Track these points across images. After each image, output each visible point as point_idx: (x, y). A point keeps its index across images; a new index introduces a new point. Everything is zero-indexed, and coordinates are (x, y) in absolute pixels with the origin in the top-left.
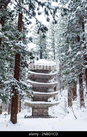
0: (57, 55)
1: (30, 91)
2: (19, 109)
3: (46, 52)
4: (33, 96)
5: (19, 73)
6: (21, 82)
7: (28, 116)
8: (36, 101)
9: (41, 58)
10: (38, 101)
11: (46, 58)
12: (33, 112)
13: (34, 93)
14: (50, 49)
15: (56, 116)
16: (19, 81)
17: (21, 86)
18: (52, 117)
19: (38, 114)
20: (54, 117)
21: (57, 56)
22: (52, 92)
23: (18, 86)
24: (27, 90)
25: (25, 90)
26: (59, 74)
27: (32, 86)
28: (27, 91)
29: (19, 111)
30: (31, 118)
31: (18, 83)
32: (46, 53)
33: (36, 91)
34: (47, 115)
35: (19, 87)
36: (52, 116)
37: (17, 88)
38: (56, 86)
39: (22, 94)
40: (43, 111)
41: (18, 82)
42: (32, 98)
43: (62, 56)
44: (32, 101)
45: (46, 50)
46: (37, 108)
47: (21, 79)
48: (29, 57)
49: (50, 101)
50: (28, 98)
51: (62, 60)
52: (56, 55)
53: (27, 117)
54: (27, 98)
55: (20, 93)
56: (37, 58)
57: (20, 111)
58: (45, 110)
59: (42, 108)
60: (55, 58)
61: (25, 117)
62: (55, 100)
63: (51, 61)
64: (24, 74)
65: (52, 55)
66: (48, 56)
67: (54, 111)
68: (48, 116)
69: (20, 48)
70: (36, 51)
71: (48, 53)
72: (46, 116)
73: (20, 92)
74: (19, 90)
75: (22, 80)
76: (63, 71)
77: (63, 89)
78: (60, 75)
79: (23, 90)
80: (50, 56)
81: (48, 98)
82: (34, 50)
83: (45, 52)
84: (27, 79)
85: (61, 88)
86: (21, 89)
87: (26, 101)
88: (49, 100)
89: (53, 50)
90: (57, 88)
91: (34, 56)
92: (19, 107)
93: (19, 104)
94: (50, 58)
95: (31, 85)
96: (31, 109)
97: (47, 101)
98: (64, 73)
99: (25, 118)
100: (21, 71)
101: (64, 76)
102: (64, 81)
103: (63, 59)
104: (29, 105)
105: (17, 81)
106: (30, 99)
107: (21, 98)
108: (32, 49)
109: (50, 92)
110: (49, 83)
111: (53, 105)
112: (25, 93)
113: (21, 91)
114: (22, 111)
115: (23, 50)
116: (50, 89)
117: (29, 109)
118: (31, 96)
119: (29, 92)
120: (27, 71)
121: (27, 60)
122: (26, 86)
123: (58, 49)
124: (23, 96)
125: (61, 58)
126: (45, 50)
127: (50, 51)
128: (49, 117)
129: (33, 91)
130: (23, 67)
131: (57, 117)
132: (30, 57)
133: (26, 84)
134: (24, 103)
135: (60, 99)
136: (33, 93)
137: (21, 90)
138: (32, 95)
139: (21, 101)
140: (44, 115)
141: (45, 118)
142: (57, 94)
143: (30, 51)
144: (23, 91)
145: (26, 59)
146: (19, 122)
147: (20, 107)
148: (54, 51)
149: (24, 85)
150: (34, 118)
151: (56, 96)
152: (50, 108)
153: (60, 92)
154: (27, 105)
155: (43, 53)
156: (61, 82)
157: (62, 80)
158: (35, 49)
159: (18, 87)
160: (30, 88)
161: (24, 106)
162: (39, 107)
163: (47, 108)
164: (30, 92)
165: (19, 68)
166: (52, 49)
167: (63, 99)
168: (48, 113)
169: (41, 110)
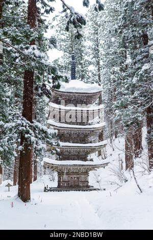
0: (103, 71)
1: (53, 141)
2: (33, 174)
3: (84, 66)
4: (59, 150)
5: (31, 106)
6: (35, 124)
7: (50, 187)
8: (65, 159)
9: (73, 77)
10: (68, 160)
11: (83, 77)
12: (59, 182)
13: (62, 144)
14: (90, 60)
15: (103, 187)
16: (32, 122)
17: (37, 132)
18: (95, 190)
19: (69, 184)
20: (99, 189)
21: (104, 73)
22: (95, 142)
23: (31, 132)
24: (48, 140)
25: (43, 139)
26: (108, 109)
27: (57, 131)
28: (48, 142)
29: (33, 179)
30: (56, 190)
31: (31, 126)
32: (82, 67)
33: (65, 141)
34: (85, 184)
35: (33, 134)
36: (95, 187)
37: (29, 135)
38: (102, 132)
39: (39, 147)
40: (78, 178)
41: (31, 124)
42: (57, 154)
43: (114, 73)
44: (57, 160)
45: (82, 62)
46: (67, 174)
47: (36, 118)
48: (50, 76)
49: (91, 160)
50: (51, 155)
51: (114, 81)
52: (101, 71)
53: (48, 189)
54: (48, 154)
55: (35, 145)
56: (66, 77)
57: (35, 179)
58: (83, 176)
59: (77, 173)
60: (99, 77)
61: (46, 190)
62: (100, 157)
63: (93, 83)
64: (42, 109)
65: (95, 72)
66: (87, 72)
67: (99, 179)
68: (88, 186)
69: (34, 60)
70: (63, 65)
71: (86, 68)
72: (84, 186)
73: (35, 143)
74: (33, 139)
75: (39, 121)
76: (115, 103)
77: (116, 137)
78: (111, 110)
79: (40, 139)
80: (90, 74)
81: (87, 153)
82: (59, 63)
83: (80, 66)
84: (47, 119)
85: (111, 134)
86: (36, 137)
87: (46, 160)
88: (89, 158)
89: (97, 61)
90: (105, 134)
91: (59, 74)
92: (33, 170)
93: (33, 166)
94: (90, 77)
95: (55, 129)
96: (56, 174)
97: (86, 160)
98: (117, 107)
99: (45, 191)
100: (35, 103)
101: (117, 111)
102: (117, 122)
103: (116, 79)
104: (52, 167)
105: (29, 122)
106: (54, 156)
107: (37, 154)
108: (55, 61)
109: (91, 142)
110: (90, 125)
111: (98, 167)
112: (45, 146)
113: (37, 142)
114: (38, 178)
115: (39, 63)
116: (92, 137)
117: (52, 176)
118: (56, 151)
119: (51, 144)
120: (47, 104)
121: (46, 83)
122: (45, 132)
123: (105, 59)
124: (41, 150)
125: (112, 76)
126: (81, 62)
127: (90, 63)
128: (91, 190)
129: (59, 142)
130: (40, 96)
131: (105, 189)
132: (53, 77)
133: (45, 128)
134: (42, 163)
135: (111, 155)
136: (58, 145)
137: (37, 139)
138: (57, 149)
139: (38, 160)
140: (81, 185)
141: (83, 192)
142: (105, 145)
143: (53, 66)
144: (40, 142)
145: (44, 81)
146: (33, 199)
147: (36, 172)
148: (98, 63)
149: (42, 130)
150: (63, 192)
151: (102, 150)
152: (91, 173)
153: (111, 142)
154: (48, 167)
155: (77, 68)
156: (111, 123)
157: (114, 118)
158: (61, 60)
159: (31, 134)
160: (54, 136)
161: (43, 170)
162: (72, 170)
163: (86, 173)
164: (54, 144)
165: (32, 98)
166: (94, 59)
167: (115, 156)
168: (88, 182)
169: (75, 176)
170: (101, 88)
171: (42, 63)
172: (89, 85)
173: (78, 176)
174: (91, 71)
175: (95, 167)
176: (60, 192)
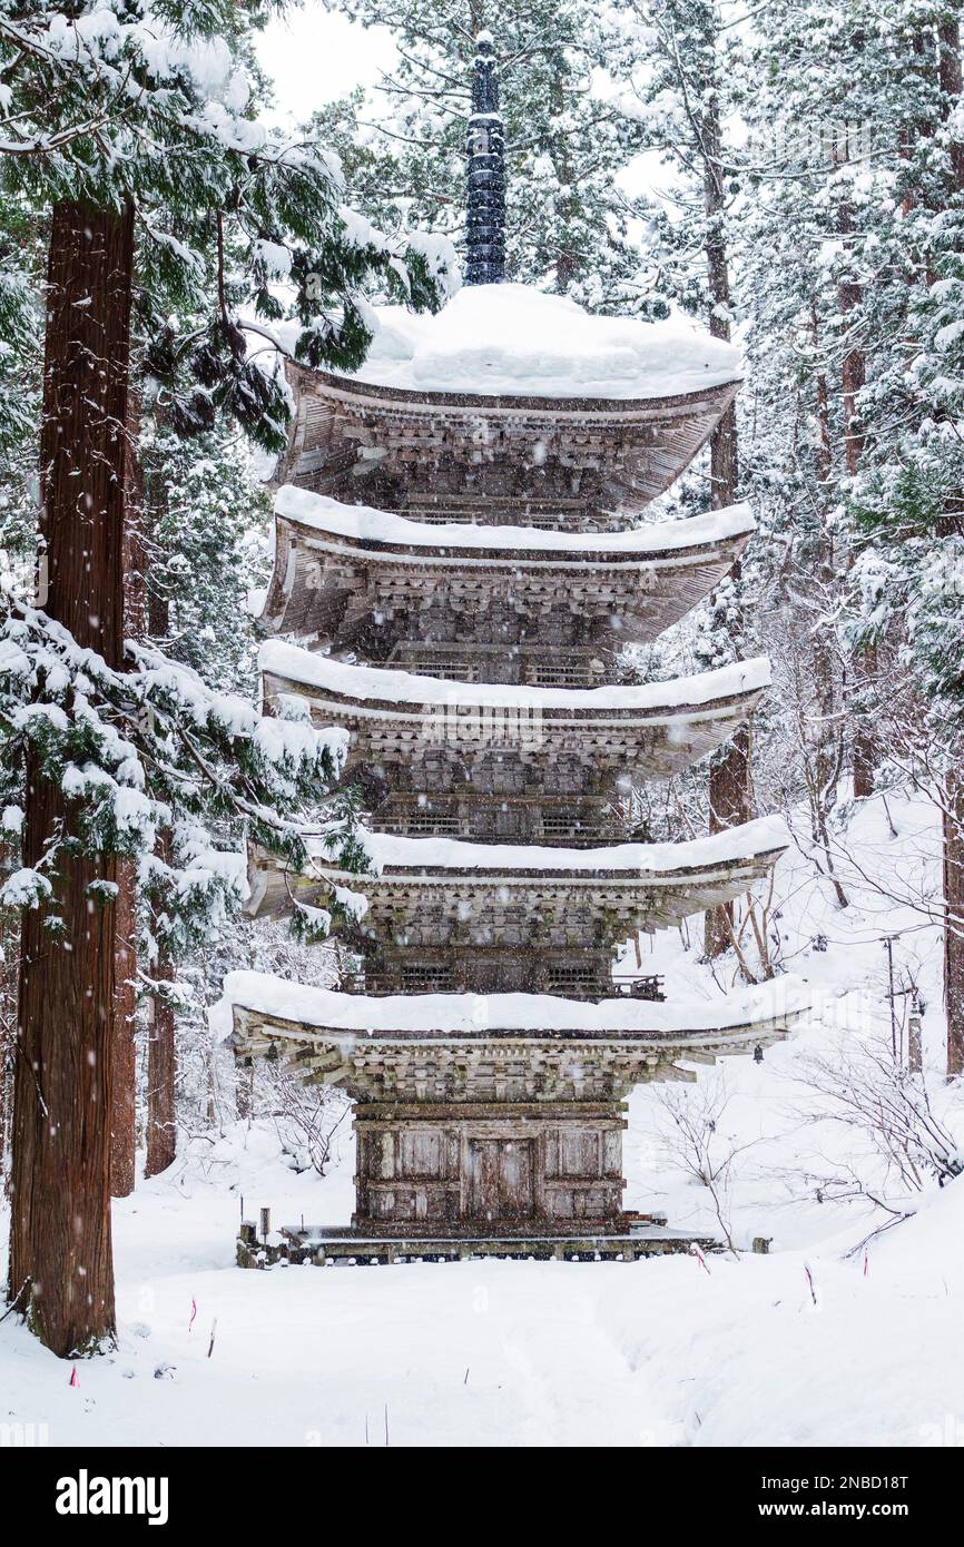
0: (749, 208)
1: (310, 825)
2: (142, 1113)
3: (577, 161)
4: (358, 904)
5: (114, 524)
6: (151, 678)
7: (294, 1223)
8: (416, 980)
9: (487, 263)
10: (447, 987)
11: (569, 262)
12: (367, 1177)
13: (384, 848)
14: (633, 106)
15: (744, 1228)
16: (125, 663)
17: (168, 745)
18: (677, 1246)
19: (451, 1197)
20: (709, 1245)
21: (756, 220)
22: (676, 829)
23: (114, 743)
24: (266, 812)
25: (224, 805)
26: (794, 538)
27: (338, 739)
28: (262, 833)
29: (141, 1156)
30: (337, 1254)
31: (114, 695)
32: (566, 175)
33: (421, 825)
34: (595, 1204)
35: (133, 767)
36: (677, 1228)
37: (96, 775)
38: (742, 740)
39: (185, 881)
40: (531, 1145)
41: (112, 677)
42: (348, 934)
43: (845, 220)
44: (346, 986)
45: (562, 122)
46: (437, 1110)
47: (159, 626)
48: (279, 256)
49: (648, 991)
50: (294, 948)
51: (851, 294)
52: (736, 204)
53: (275, 1240)
54: (271, 933)
55: (148, 863)
56: (418, 263)
57: (162, 1158)
58: (572, 1130)
59: (527, 1106)
60: (716, 255)
61: (251, 1249)
62: (727, 963)
63: (661, 311)
64: (212, 550)
65: (676, 217)
66: (611, 219)
67: (717, 1149)
68: (622, 1221)
69: (129, 111)
70: (396, 150)
71: (598, 178)
72: (581, 1219)
73: (150, 837)
74: (132, 806)
75: (185, 653)
76: (857, 483)
77: (863, 788)
78: (816, 551)
79: (194, 805)
80: (637, 235)
81: (608, 929)
82: (360, 139)
83: (543, 164)
84: (261, 635)
85: (823, 763)
86: (159, 787)
87: (252, 987)
88: (624, 970)
89: (692, 116)
90: (773, 759)
91: (359, 230)
92: (142, 1080)
93: (141, 1041)
94: (633, 258)
95: (323, 719)
96: (338, 1114)
97: (588, 981)
98: (870, 519)
99: (244, 1260)
100: (157, 494)
101: (869, 559)
102: (871, 651)
103: (867, 276)
104: (306, 1053)
105: (98, 664)
106: (326, 959)
107: (165, 942)
108: (326, 120)
109: (642, 836)
110: (631, 679)
111: (708, 1053)
112: (234, 866)
113: (166, 833)
114: (188, 1147)
115: (174, 133)
116: (654, 788)
117: (311, 1128)
118: (338, 910)
119: (292, 850)
120: (262, 502)
121: (245, 313)
122: (239, 751)
123: (765, 96)
124: (199, 902)
125: (831, 251)
126: (556, 123)
127: (637, 136)
128: (641, 1251)
129: (362, 833)
130: (186, 430)
131: (762, 1246)
132: (300, 260)
133: (236, 712)
134: (221, 1020)
135: (820, 944)
136: (353, 860)
137: (164, 809)
138: (344, 895)
139: (179, 990)
140: (555, 1202)
141: (576, 1267)
142: (764, 861)
143: (298, 157)
144: (194, 833)
145: (227, 296)
146: (143, 1332)
147: (165, 1095)
148: (706, 134)
149: (214, 733)
150: (397, 1270)
151: (740, 905)
152: (642, 1102)
153: (821, 835)
154: (272, 1055)
155: (517, 182)
156: (823, 666)
157: (843, 624)
158: (378, 108)
159: (112, 768)
160: (316, 777)
161: (230, 1077)
162: (474, 1083)
163: (603, 1105)
164: (316, 848)
165: (117, 451)
166: (669, 97)
167: (857, 954)
168: (614, 1177)
169: (503, 1128)
170: (729, 358)
171: (198, 139)
172: (630, 329)
173: (532, 1129)
174: (641, 206)
175: (677, 1052)
176: (375, 1271)
